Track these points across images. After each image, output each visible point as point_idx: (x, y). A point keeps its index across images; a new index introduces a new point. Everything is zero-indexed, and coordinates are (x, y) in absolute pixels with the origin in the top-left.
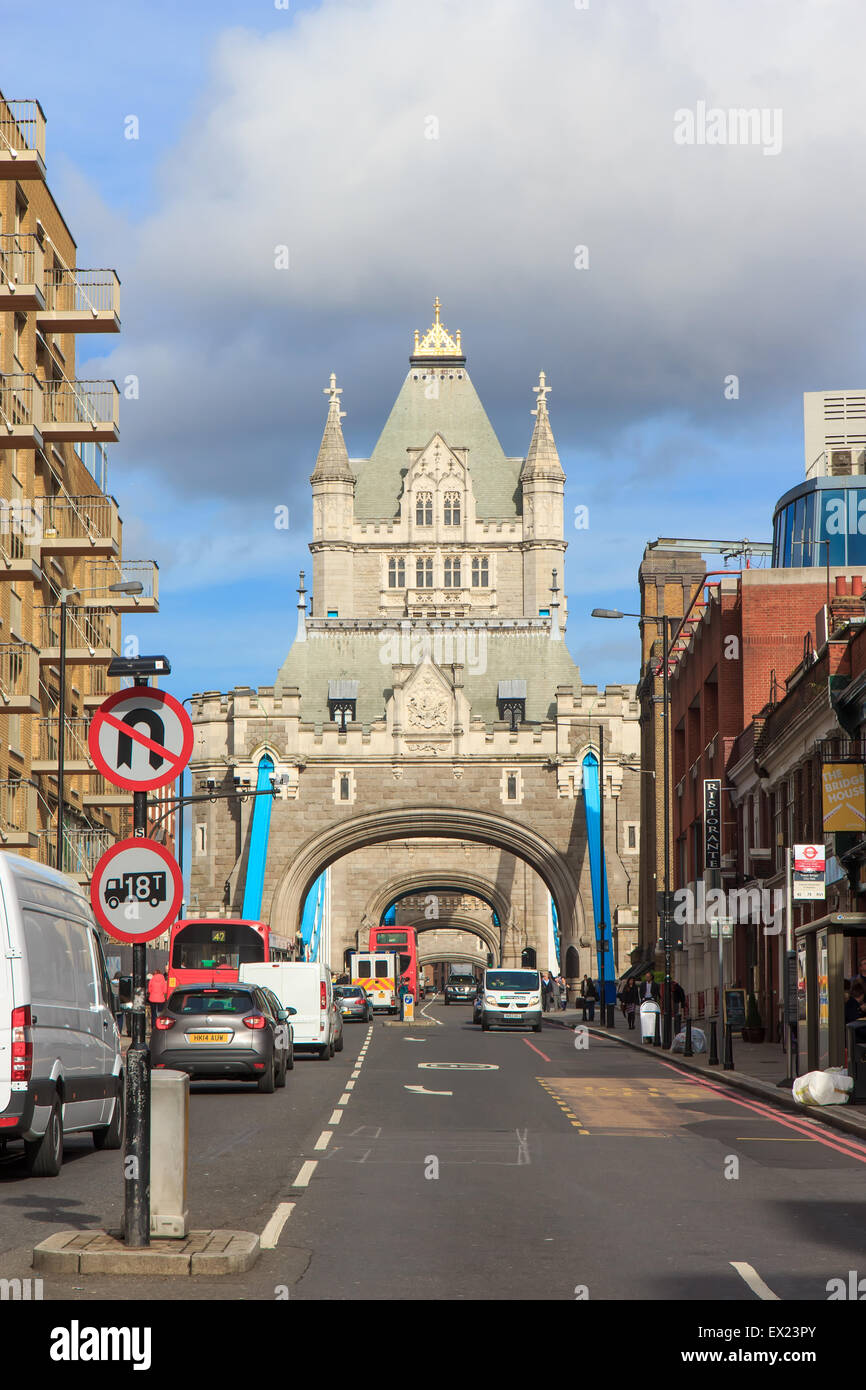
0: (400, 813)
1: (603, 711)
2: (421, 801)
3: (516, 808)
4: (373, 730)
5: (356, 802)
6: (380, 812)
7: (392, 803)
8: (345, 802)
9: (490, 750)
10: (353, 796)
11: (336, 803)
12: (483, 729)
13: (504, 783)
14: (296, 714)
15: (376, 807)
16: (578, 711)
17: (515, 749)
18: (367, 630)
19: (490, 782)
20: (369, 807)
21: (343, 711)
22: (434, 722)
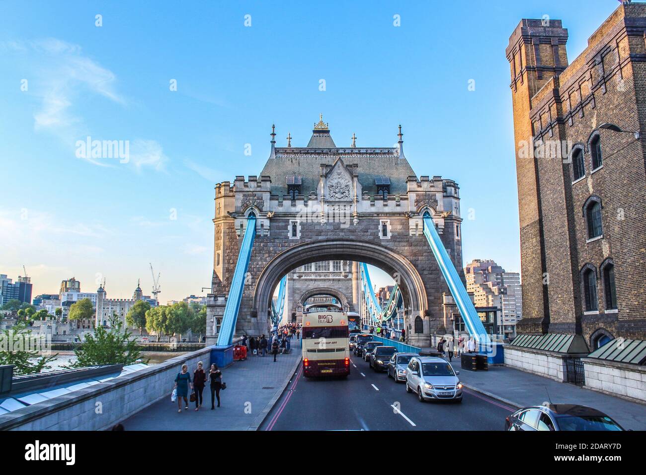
0: (325, 244)
1: (432, 189)
2: (336, 237)
3: (388, 241)
4: (310, 199)
5: (301, 238)
6: (313, 243)
7: (320, 238)
8: (294, 238)
9: (373, 209)
10: (299, 235)
11: (290, 238)
12: (369, 199)
13: (380, 228)
14: (269, 190)
15: (312, 240)
16: (419, 189)
17: (386, 210)
18: (306, 153)
19: (372, 227)
20: (308, 240)
21: (294, 191)
22: (342, 195)
